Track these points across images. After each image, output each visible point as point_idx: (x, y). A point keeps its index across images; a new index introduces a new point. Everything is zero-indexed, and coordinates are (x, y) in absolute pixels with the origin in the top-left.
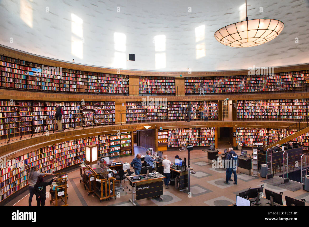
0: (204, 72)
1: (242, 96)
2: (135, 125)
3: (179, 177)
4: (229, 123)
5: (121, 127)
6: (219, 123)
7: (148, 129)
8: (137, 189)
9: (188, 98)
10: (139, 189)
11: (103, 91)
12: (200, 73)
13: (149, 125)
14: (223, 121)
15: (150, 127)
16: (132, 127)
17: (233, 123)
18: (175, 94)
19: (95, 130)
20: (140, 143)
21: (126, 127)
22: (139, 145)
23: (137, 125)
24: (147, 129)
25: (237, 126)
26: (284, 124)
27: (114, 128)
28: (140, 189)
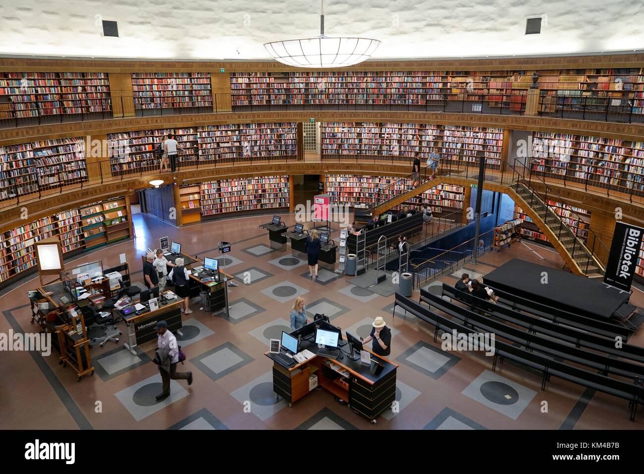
0: (269, 63)
1: (340, 114)
2: (131, 182)
3: (210, 294)
4: (314, 166)
5: (101, 187)
6: (296, 166)
7: (158, 187)
8: (136, 329)
9: (237, 117)
10: (139, 328)
11: (52, 112)
12: (261, 62)
13: (161, 179)
14: (303, 162)
15: (161, 182)
16: (124, 186)
17: (320, 165)
18: (210, 109)
19: (45, 204)
20: (147, 207)
21: (113, 186)
22: (146, 210)
23: (135, 180)
24: (156, 187)
25: (327, 171)
26: (405, 169)
27: (87, 192)
28: (142, 327)
